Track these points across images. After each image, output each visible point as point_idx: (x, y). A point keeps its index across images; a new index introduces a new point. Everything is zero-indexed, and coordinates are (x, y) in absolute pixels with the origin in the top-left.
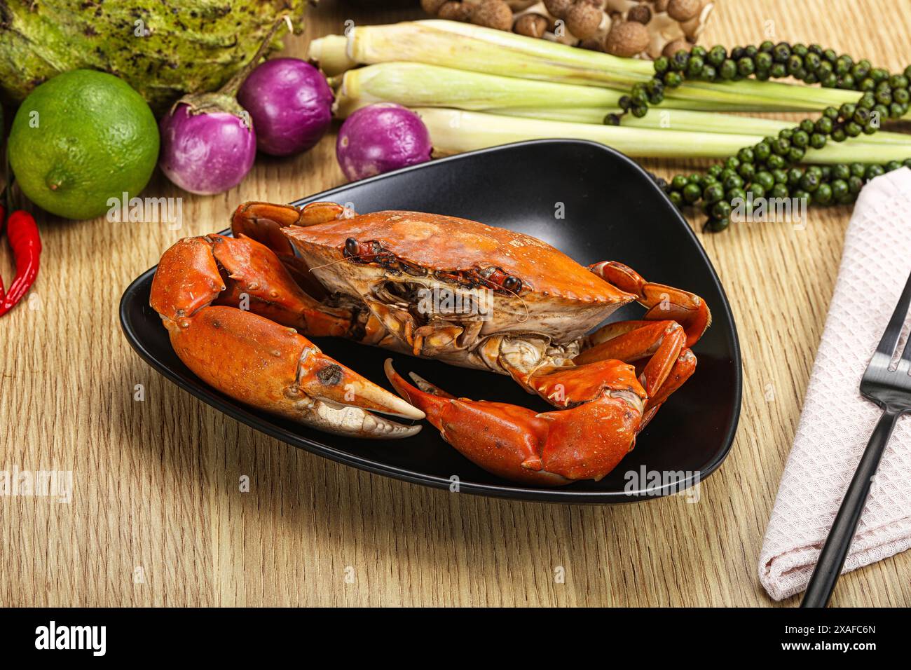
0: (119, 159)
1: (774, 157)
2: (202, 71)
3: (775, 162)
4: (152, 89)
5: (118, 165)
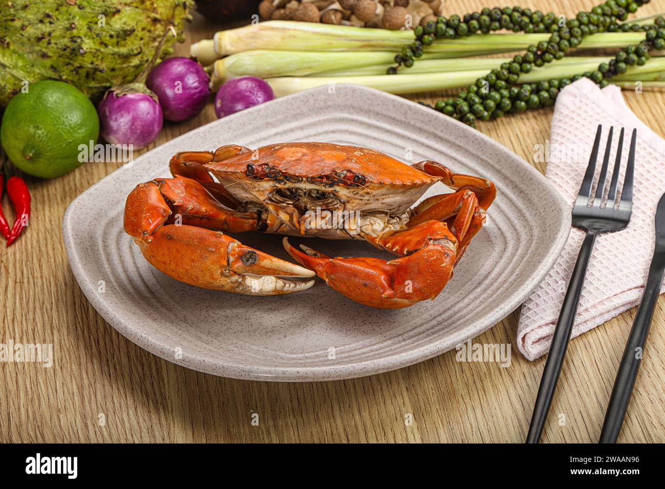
0: (69, 136)
1: (499, 82)
2: (122, 72)
3: (500, 85)
4: (90, 88)
5: (68, 141)
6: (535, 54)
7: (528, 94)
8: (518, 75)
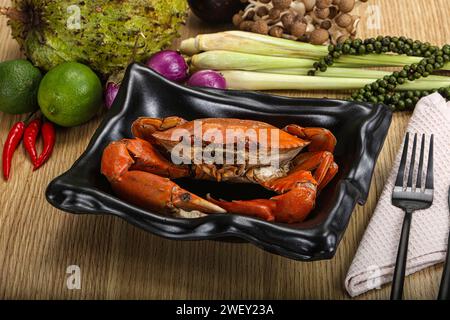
1: (380, 88)
3: (381, 91)
6: (408, 72)
7: (397, 99)
8: (395, 85)
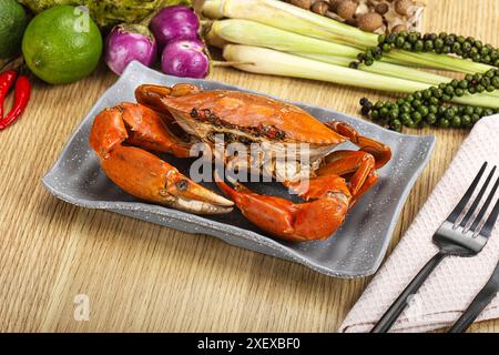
1: (433, 98)
3: (433, 101)
6: (469, 83)
7: (452, 114)
